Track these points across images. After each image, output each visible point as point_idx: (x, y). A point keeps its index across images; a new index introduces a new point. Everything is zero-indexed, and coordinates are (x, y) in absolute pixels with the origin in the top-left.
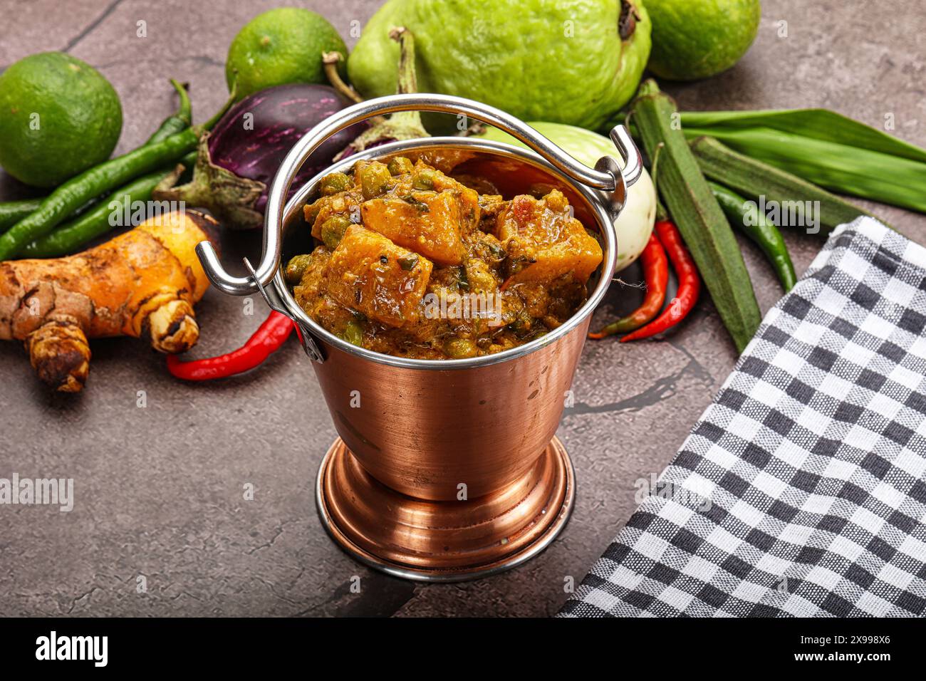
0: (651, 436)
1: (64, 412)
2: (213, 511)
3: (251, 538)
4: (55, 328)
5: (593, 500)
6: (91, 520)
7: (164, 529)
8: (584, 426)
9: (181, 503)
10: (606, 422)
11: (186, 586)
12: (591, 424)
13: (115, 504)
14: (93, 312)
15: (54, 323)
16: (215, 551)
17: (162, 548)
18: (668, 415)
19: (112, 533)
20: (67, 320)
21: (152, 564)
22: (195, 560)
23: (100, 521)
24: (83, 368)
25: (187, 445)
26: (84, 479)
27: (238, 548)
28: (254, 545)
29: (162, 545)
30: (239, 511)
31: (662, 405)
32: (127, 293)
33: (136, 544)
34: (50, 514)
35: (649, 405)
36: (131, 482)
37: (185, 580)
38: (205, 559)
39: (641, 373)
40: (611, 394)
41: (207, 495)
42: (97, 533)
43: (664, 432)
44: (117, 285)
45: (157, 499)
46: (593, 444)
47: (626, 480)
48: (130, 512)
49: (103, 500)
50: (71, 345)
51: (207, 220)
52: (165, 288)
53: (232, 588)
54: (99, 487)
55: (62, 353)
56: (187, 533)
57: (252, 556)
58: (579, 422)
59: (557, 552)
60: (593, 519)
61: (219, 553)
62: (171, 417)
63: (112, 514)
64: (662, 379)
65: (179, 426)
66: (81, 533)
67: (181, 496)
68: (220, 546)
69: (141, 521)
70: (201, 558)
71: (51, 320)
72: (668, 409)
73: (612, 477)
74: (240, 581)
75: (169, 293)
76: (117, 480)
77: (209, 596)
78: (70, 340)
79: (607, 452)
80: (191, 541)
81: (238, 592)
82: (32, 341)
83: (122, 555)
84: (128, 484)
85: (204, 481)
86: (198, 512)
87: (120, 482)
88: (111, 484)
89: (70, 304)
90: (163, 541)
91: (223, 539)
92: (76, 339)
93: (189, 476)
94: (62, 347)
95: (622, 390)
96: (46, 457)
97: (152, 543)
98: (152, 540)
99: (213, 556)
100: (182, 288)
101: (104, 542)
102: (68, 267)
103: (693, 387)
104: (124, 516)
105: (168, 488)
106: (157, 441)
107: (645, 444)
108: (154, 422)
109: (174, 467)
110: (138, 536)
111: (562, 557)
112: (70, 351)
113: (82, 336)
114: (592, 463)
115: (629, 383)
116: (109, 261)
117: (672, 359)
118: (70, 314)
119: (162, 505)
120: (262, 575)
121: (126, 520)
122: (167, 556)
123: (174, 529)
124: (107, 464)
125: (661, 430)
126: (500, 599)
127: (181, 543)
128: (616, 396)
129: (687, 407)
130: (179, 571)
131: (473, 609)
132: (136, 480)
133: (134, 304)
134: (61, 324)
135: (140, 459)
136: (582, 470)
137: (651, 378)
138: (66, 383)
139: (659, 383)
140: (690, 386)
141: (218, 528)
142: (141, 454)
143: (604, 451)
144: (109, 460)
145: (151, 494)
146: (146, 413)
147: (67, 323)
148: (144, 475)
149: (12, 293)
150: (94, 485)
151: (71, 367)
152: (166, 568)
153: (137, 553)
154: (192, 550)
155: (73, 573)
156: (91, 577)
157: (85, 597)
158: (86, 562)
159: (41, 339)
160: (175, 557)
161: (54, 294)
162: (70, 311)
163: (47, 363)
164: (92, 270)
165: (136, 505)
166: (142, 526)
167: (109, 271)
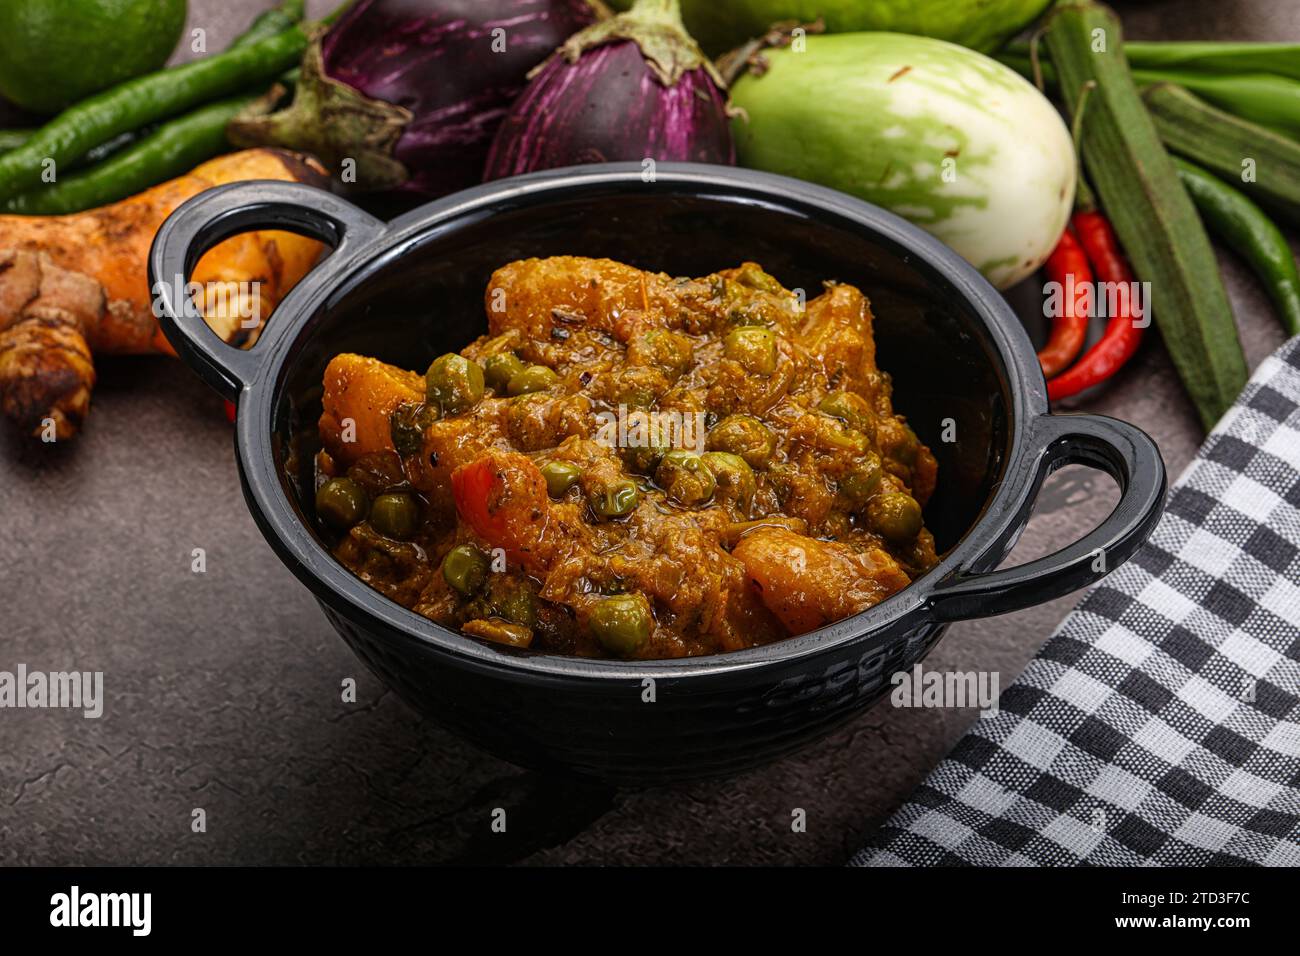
1: (42, 473)
2: (279, 646)
4: (37, 329)
6: (68, 652)
7: (191, 672)
9: (225, 632)
11: (220, 770)
13: (112, 626)
14: (104, 307)
15: (35, 321)
16: (276, 714)
17: (184, 705)
20: (59, 317)
21: (165, 730)
22: (240, 726)
24: (80, 398)
25: (246, 538)
26: (64, 582)
27: (315, 710)
29: (185, 699)
30: (323, 650)
31: (1068, 513)
33: (140, 695)
36: (143, 592)
37: (218, 759)
38: (257, 726)
41: (270, 620)
45: (185, 622)
48: (136, 641)
49: (92, 619)
50: (60, 358)
51: (310, 167)
52: (228, 273)
53: (299, 777)
54: (88, 598)
55: (44, 370)
56: (229, 681)
57: (339, 726)
59: (870, 746)
61: (281, 718)
62: (223, 490)
63: (104, 643)
65: (236, 505)
67: (225, 620)
68: (285, 706)
69: (154, 658)
70: (249, 724)
71: (31, 317)
74: (314, 767)
75: (234, 281)
76: (121, 588)
77: (257, 788)
78: (60, 350)
80: (236, 695)
81: (308, 783)
83: (115, 711)
84: (137, 596)
85: (268, 597)
88: (108, 593)
89: (66, 291)
90: (188, 693)
91: (290, 694)
92: (71, 348)
93: (243, 588)
94: (46, 362)
97: (168, 695)
98: (170, 690)
99: (271, 722)
100: (257, 274)
102: (68, 230)
104: (125, 647)
105: (205, 606)
106: (195, 527)
108: (193, 496)
109: (220, 571)
110: (145, 683)
112: (59, 368)
113: (80, 345)
116: (137, 224)
118: (65, 309)
119: (192, 632)
120: (353, 759)
121: (127, 655)
123: (209, 675)
124: (105, 560)
127: (217, 698)
130: (209, 743)
132: (153, 589)
134: (48, 324)
135: (163, 557)
141: (284, 675)
142: (165, 547)
144: (110, 554)
145: (176, 614)
146: (181, 482)
147: (57, 322)
148: (168, 581)
150: (81, 593)
151: (58, 395)
152: (188, 737)
153: (141, 710)
154: (236, 709)
155: (28, 737)
156: (58, 746)
157: (43, 779)
158: (51, 720)
159: (12, 346)
160: (206, 720)
161: (39, 273)
162: (65, 302)
163: (17, 388)
164: (108, 237)
165: (148, 630)
166: (154, 666)
167: (136, 241)
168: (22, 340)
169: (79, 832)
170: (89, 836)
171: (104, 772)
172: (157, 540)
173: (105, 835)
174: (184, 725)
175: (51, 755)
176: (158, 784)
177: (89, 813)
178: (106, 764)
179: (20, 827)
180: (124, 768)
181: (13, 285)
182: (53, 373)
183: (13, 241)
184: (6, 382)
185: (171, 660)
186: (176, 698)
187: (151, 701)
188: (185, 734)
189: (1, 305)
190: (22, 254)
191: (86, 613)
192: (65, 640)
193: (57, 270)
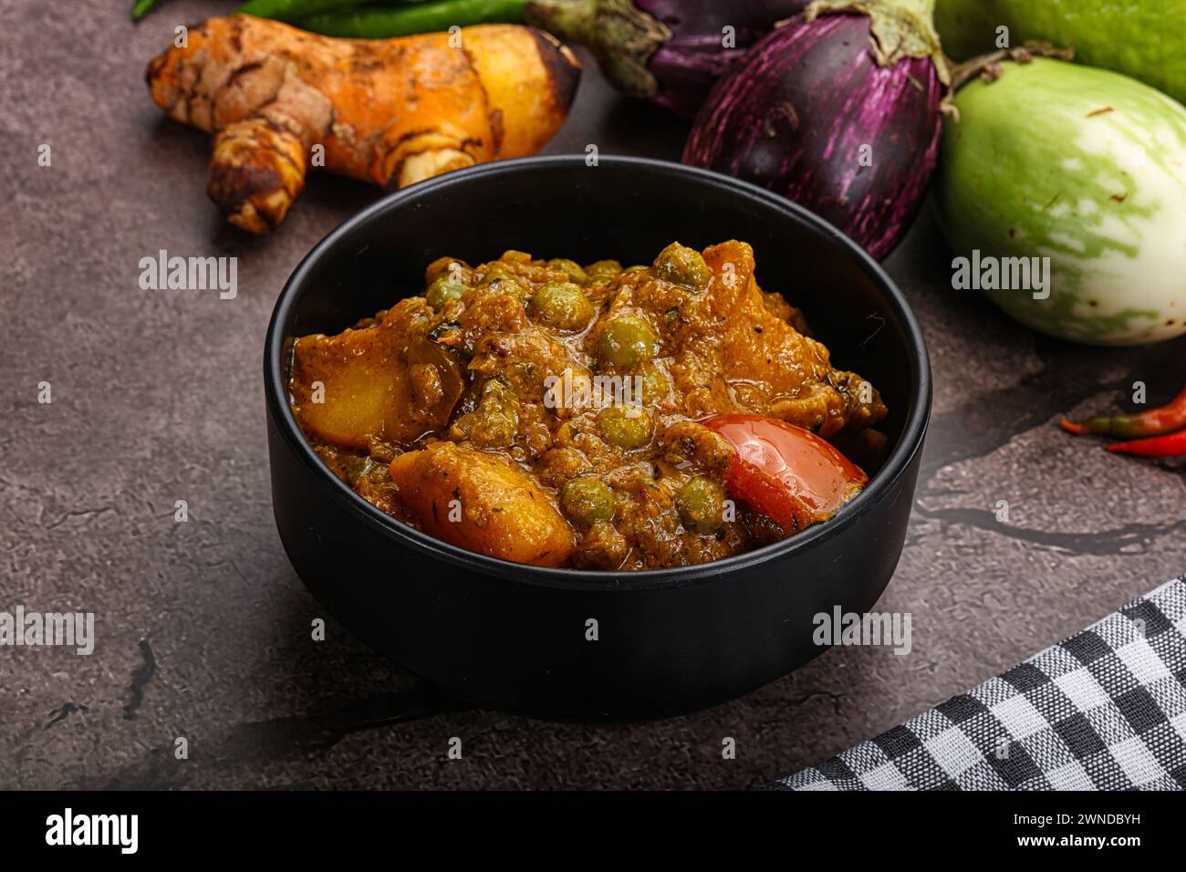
0: (1071, 599)
4: (261, 129)
5: (920, 655)
6: (166, 415)
8: (975, 547)
10: (1013, 554)
11: (240, 555)
12: (988, 548)
13: (216, 405)
14: (329, 127)
15: (262, 122)
17: (240, 490)
18: (1115, 578)
19: (184, 444)
20: (286, 124)
21: (212, 507)
23: (179, 420)
24: (277, 199)
26: (196, 355)
29: (244, 486)
31: (1115, 561)
32: (391, 115)
33: (207, 471)
34: (115, 386)
35: (1094, 553)
37: (244, 545)
39: (1111, 504)
40: (1045, 517)
42: (164, 435)
43: (1092, 601)
44: (380, 99)
46: (972, 576)
47: (990, 647)
48: (230, 424)
49: (203, 393)
50: (271, 160)
51: (562, 55)
52: (448, 127)
54: (208, 375)
55: (253, 166)
58: (972, 538)
59: (820, 711)
60: (904, 684)
63: (201, 417)
64: (1140, 525)
66: (141, 426)
69: (237, 443)
71: (263, 117)
72: (1120, 571)
73: (971, 635)
75: (450, 136)
78: (272, 153)
79: (987, 597)
82: (221, 136)
83: (179, 478)
87: (242, 376)
89: (301, 103)
90: (249, 481)
92: (285, 155)
94: (256, 159)
95: (1067, 518)
97: (231, 478)
98: (235, 474)
100: (475, 137)
101: (165, 451)
102: (324, 50)
103: (1179, 553)
104: (217, 426)
107: (1053, 608)
110: (217, 461)
111: (821, 720)
112: (266, 168)
113: (295, 154)
114: (955, 603)
115: (1083, 512)
116: (386, 62)
117: (1172, 501)
118: (295, 118)
121: (216, 433)
125: (1091, 597)
126: (687, 745)
128: (1051, 523)
129: (1151, 578)
131: (637, 745)
133: (395, 135)
134: (273, 127)
136: (932, 607)
137: (1122, 517)
138: (239, 212)
139: (1128, 528)
140: (1174, 550)
143: (983, 594)
147: (282, 128)
149: (226, 59)
151: (254, 190)
152: (228, 519)
153: (202, 483)
155: (94, 476)
156: (114, 491)
157: (86, 516)
158: (121, 468)
159: (233, 137)
160: (251, 508)
161: (282, 80)
162: (296, 113)
163: (224, 176)
164: (356, 66)
165: (245, 418)
166: (232, 450)
167: (378, 76)
168: (243, 134)
169: (92, 569)
170: (99, 575)
171: (141, 526)
173: (112, 579)
174: (231, 507)
175: (104, 497)
176: (181, 550)
177: (109, 556)
178: (146, 520)
179: (45, 549)
180: (160, 527)
181: (257, 85)
182: (259, 171)
183: (272, 46)
184: (217, 167)
185: (250, 449)
186: (236, 482)
187: (214, 478)
188: (227, 515)
189: (241, 98)
190: (273, 58)
191: (200, 387)
192: (170, 404)
193: (298, 83)
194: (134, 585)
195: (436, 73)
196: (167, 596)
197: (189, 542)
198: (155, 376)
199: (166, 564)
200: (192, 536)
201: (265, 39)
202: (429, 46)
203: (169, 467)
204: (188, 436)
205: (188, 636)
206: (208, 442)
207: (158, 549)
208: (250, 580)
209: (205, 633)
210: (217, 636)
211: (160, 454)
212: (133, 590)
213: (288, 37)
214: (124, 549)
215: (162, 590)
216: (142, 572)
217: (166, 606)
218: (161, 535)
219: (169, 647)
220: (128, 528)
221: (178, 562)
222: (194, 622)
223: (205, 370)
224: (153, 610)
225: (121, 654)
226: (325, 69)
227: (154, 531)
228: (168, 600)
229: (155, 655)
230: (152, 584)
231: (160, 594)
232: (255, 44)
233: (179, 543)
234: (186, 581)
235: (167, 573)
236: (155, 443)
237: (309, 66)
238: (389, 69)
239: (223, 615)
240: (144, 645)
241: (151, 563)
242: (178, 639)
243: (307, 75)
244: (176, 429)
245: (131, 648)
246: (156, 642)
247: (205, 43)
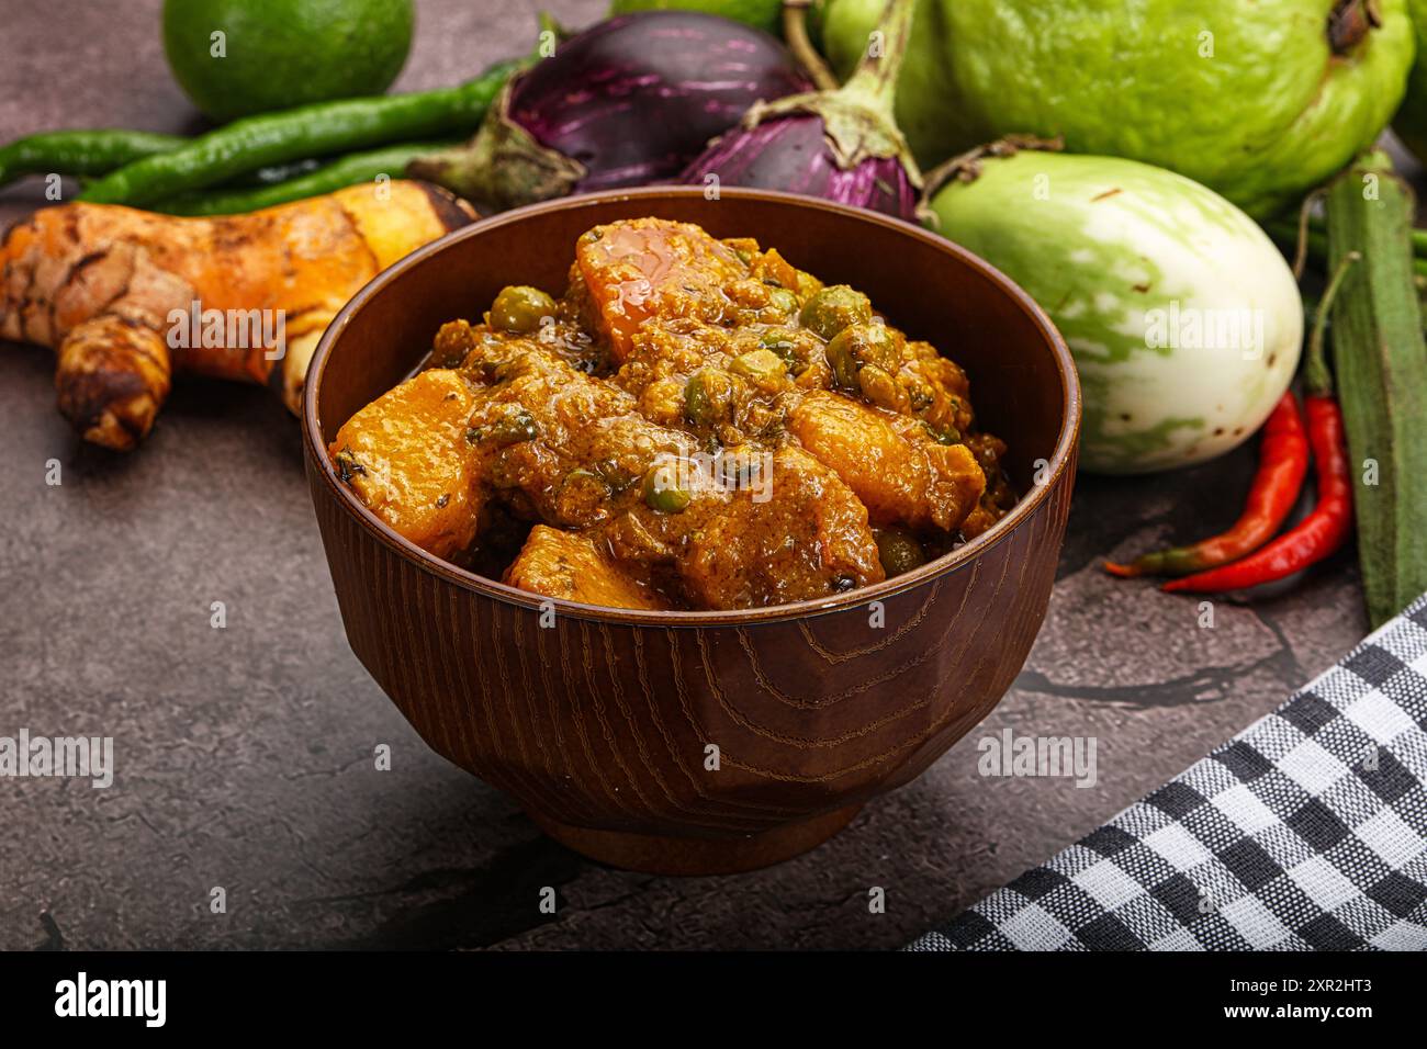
2: (263, 694)
3: (306, 755)
4: (114, 327)
6: (39, 661)
7: (160, 703)
9: (213, 670)
11: (146, 805)
13: (96, 644)
15: (114, 319)
16: (231, 761)
17: (138, 734)
19: (63, 691)
20: (142, 319)
22: (188, 766)
23: (53, 666)
24: (141, 406)
27: (275, 765)
28: (306, 767)
29: (142, 729)
33: (96, 717)
36: (144, 615)
37: (150, 794)
38: (206, 769)
41: (266, 666)
42: (39, 683)
44: (251, 278)
45: (175, 653)
48: (115, 663)
49: (78, 633)
50: (129, 360)
51: (458, 209)
53: (228, 827)
54: (82, 612)
55: (108, 368)
56: (196, 720)
57: (293, 784)
61: (235, 765)
63: (81, 659)
67: (219, 658)
68: (245, 754)
70: (198, 766)
71: (113, 313)
74: (249, 820)
77: (179, 830)
78: (130, 352)
80: (197, 734)
81: (235, 836)
82: (67, 340)
84: (136, 619)
85: (274, 644)
86: (235, 691)
87: (122, 609)
88: (107, 611)
89: (157, 292)
90: (146, 722)
91: (255, 744)
92: (145, 353)
96: (16, 544)
97: (125, 722)
98: (129, 717)
99: (223, 767)
101: (42, 700)
104: (100, 667)
105: (203, 641)
110: (106, 705)
116: (253, 236)
119: (178, 664)
120: (293, 820)
121: (100, 675)
122: (141, 750)
123: (177, 709)
124: (117, 578)
127: (177, 734)
130: (147, 777)
132: (156, 614)
134: (128, 323)
135: (180, 585)
138: (98, 424)
141: (257, 724)
144: (125, 573)
145: (168, 644)
147: (138, 324)
148: (174, 610)
149: (63, 253)
151: (116, 396)
152: (127, 768)
154: (191, 749)
159: (82, 339)
160: (154, 753)
161: (132, 269)
162: (153, 304)
163: (75, 384)
164: (218, 244)
165: (133, 654)
166: (123, 691)
167: (245, 253)
168: (94, 334)
171: (24, 786)
172: (180, 568)
174: (129, 754)
176: (75, 808)
181: (103, 278)
182: (115, 374)
183: (115, 232)
184: (67, 375)
185: (143, 688)
186: (131, 727)
187: (105, 724)
188: (127, 763)
189: (86, 296)
190: (119, 246)
191: (74, 626)
192: (40, 649)
193: (151, 269)
194: (25, 852)
195: (314, 241)
196: (66, 861)
197: (85, 796)
198: (19, 620)
199: (60, 825)
200: (87, 791)
201: (107, 225)
202: (302, 212)
203: (50, 718)
204: (68, 682)
205: (97, 902)
206: (91, 686)
207: (48, 810)
208: (163, 832)
209: (118, 896)
210: (132, 899)
211: (37, 704)
212: (24, 857)
213: (134, 221)
214: (8, 813)
215: (60, 855)
216: (33, 836)
217: (66, 872)
218: (49, 793)
219: (77, 917)
220: (9, 790)
221: (74, 821)
222: (102, 885)
223: (77, 607)
224: (51, 877)
225: (19, 931)
226: (182, 252)
227: (41, 789)
228: (66, 864)
229: (60, 928)
230: (46, 849)
231: (56, 859)
232: (96, 231)
233: (73, 800)
234: (86, 841)
235: (62, 834)
236: (28, 693)
237: (162, 250)
238: (258, 243)
239: (137, 874)
240: (45, 918)
241: (43, 826)
242: (85, 907)
243: (162, 259)
244: (52, 675)
245: (30, 923)
246: (58, 913)
247: (35, 238)
